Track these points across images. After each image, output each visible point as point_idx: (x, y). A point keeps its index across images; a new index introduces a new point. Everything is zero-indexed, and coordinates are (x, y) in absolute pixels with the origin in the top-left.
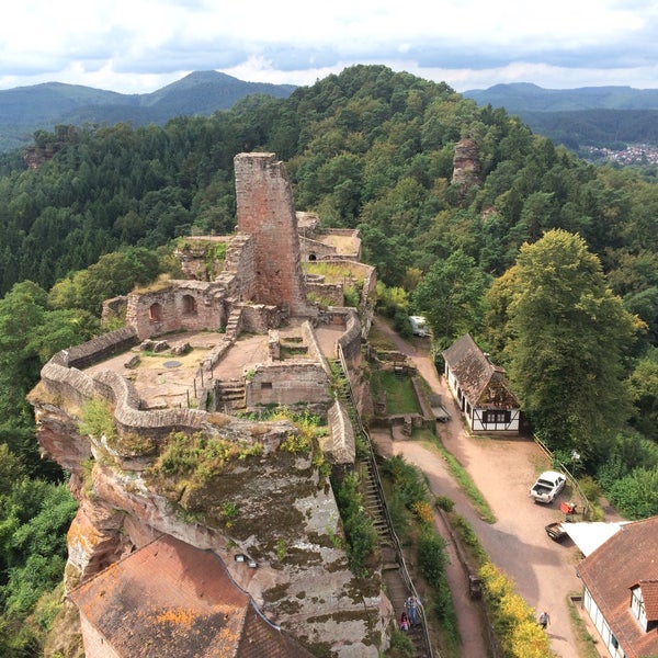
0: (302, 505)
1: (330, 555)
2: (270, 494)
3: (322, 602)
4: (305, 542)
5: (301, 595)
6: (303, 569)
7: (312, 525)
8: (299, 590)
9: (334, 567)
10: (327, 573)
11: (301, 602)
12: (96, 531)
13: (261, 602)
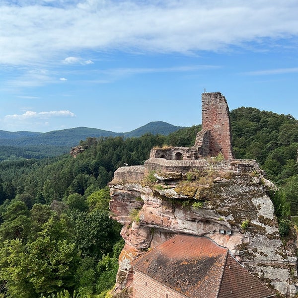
0: (256, 201)
1: (270, 230)
2: (240, 194)
3: (266, 256)
4: (257, 221)
5: (255, 251)
6: (256, 236)
7: (261, 212)
8: (254, 247)
9: (272, 237)
10: (268, 240)
11: (255, 254)
12: (136, 249)
13: (234, 251)
